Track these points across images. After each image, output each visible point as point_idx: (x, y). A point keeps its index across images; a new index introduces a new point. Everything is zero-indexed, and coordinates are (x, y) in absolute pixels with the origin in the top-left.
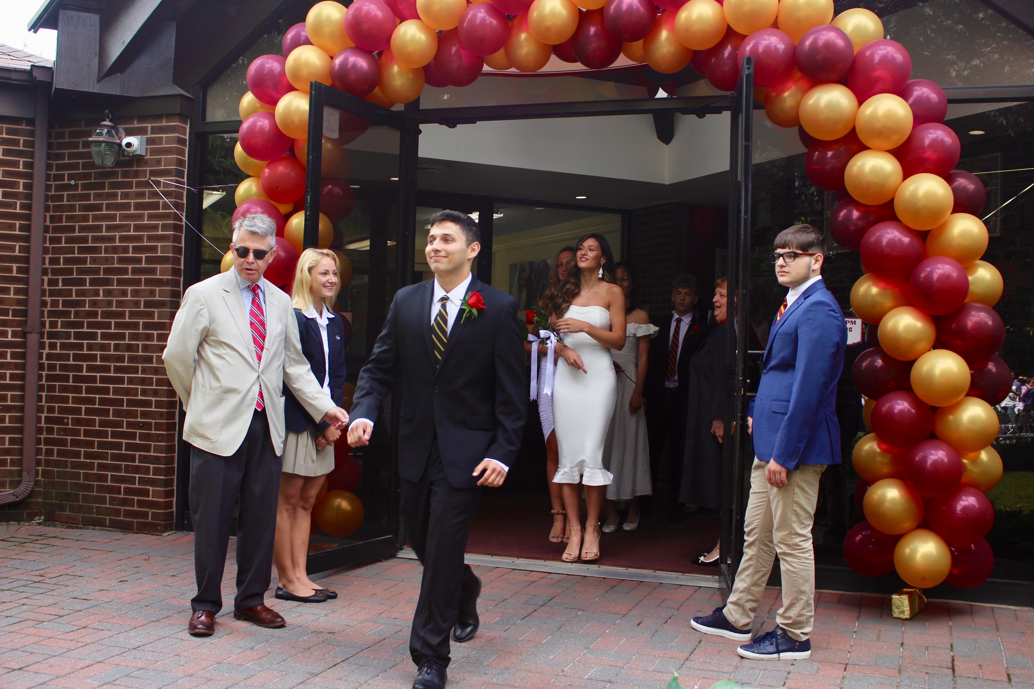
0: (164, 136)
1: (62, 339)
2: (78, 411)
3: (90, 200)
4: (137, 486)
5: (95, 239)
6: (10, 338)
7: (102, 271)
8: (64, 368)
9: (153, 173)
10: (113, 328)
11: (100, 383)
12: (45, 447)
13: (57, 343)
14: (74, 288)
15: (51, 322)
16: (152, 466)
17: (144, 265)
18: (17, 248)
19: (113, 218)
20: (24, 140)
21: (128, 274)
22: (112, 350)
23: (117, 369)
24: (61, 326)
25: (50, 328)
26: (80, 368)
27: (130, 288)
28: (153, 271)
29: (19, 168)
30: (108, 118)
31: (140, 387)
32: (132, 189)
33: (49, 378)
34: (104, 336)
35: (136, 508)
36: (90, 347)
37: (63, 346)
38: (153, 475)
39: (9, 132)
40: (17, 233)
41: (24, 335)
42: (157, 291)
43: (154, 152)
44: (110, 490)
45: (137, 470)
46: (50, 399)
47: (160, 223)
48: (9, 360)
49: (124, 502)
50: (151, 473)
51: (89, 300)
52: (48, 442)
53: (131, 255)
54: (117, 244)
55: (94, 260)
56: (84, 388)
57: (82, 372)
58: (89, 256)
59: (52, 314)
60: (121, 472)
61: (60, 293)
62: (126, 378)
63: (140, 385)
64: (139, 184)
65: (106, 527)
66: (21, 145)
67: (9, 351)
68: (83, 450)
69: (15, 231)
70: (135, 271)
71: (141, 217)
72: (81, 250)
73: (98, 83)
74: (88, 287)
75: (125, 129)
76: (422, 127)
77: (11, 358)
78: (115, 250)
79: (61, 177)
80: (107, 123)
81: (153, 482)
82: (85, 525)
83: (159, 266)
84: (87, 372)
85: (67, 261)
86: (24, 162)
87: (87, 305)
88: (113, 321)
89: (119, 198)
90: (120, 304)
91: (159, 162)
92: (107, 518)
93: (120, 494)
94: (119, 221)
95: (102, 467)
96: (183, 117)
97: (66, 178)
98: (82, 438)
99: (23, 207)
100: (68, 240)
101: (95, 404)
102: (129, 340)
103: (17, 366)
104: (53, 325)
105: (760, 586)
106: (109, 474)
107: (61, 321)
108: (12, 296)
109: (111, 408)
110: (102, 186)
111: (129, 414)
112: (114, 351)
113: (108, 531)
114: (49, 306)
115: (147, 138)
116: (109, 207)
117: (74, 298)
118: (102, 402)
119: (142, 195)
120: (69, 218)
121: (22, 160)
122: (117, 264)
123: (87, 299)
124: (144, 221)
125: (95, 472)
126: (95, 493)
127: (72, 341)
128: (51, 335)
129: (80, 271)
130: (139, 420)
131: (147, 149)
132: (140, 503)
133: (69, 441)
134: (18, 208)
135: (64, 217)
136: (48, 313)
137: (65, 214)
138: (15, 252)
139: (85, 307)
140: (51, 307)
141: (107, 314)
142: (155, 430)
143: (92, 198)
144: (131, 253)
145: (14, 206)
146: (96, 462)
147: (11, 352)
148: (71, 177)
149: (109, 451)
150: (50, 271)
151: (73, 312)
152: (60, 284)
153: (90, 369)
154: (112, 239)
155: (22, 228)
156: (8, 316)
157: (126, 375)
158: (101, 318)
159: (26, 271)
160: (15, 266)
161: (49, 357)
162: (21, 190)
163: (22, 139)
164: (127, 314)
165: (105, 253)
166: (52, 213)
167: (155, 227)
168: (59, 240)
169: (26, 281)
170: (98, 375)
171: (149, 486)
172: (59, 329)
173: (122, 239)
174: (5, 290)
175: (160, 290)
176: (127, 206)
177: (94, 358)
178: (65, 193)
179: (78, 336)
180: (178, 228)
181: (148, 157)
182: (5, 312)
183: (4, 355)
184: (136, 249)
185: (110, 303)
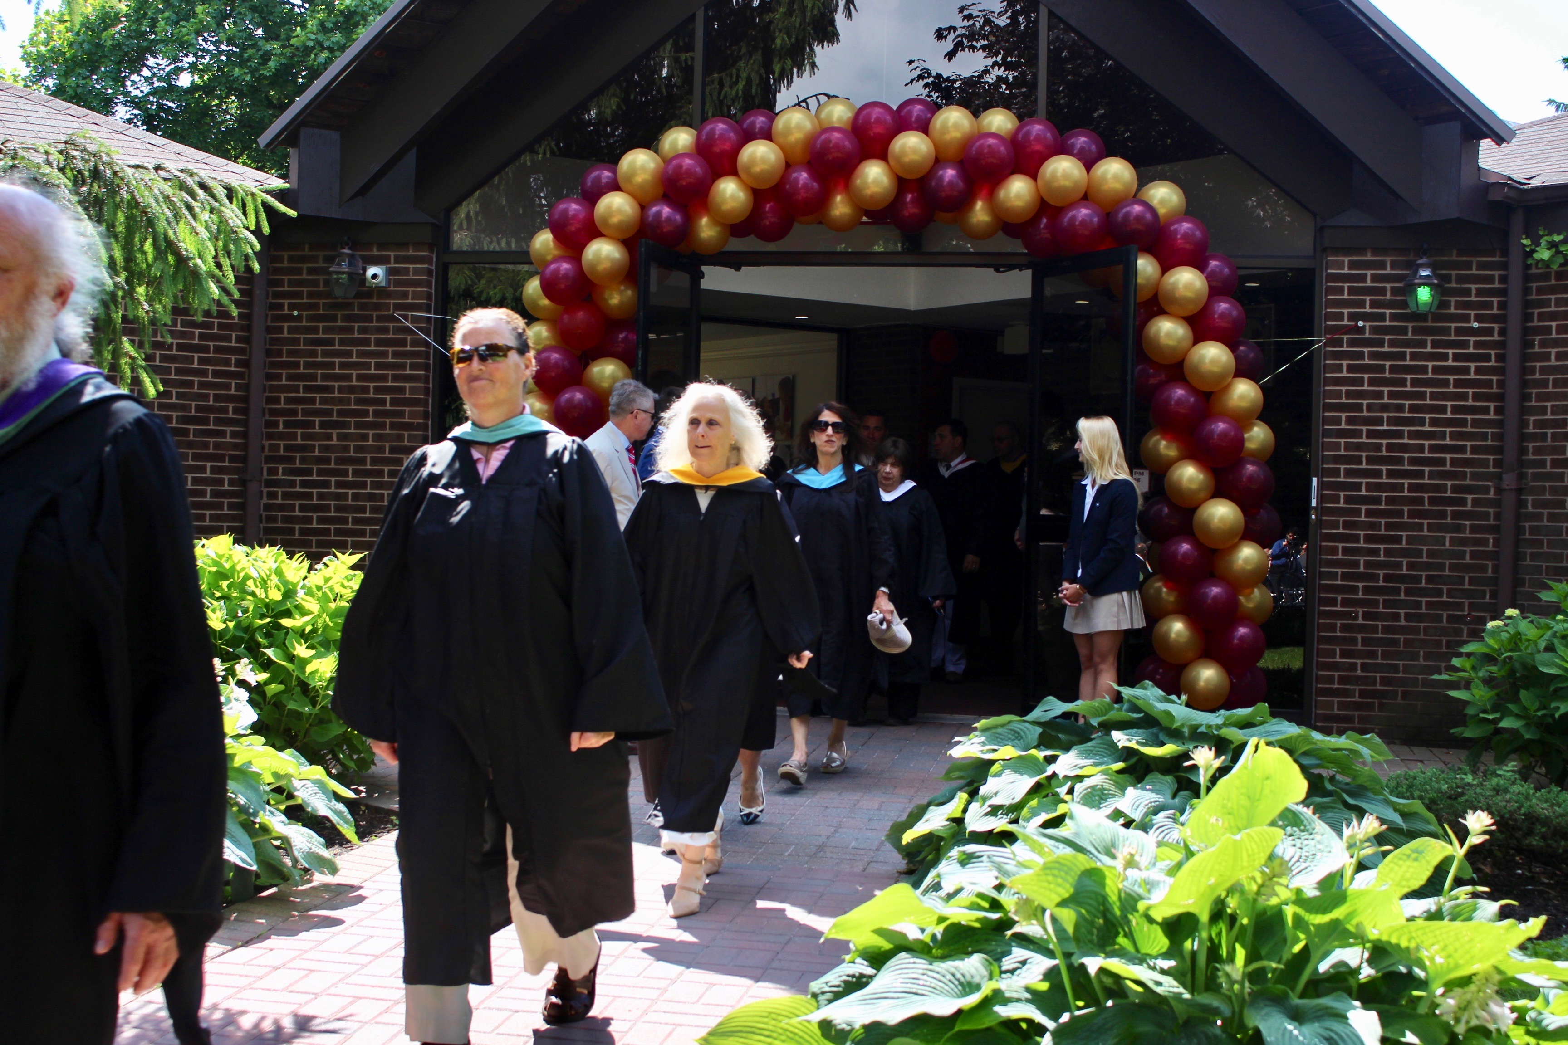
0: (411, 266)
1: (285, 487)
3: (318, 334)
5: (326, 377)
6: (226, 487)
7: (335, 412)
9: (397, 307)
10: (350, 476)
13: (277, 492)
14: (299, 431)
15: (269, 469)
17: (388, 407)
18: (233, 386)
19: (349, 354)
21: (368, 417)
22: (350, 500)
23: (356, 521)
24: (282, 472)
25: (268, 474)
26: (309, 520)
27: (371, 432)
28: (401, 414)
30: (347, 244)
32: (372, 323)
34: (339, 485)
36: (321, 497)
37: (286, 496)
40: (233, 369)
41: (243, 483)
42: (406, 436)
43: (398, 283)
47: (408, 361)
48: (226, 511)
51: (319, 445)
53: (372, 395)
54: (354, 383)
55: (324, 401)
58: (318, 395)
59: (270, 459)
61: (281, 436)
62: (368, 530)
64: (380, 319)
67: (226, 501)
69: (231, 367)
70: (377, 414)
71: (384, 354)
72: (307, 389)
73: (340, 207)
74: (317, 430)
75: (363, 257)
76: (704, 268)
77: (228, 510)
79: (281, 307)
80: (346, 251)
83: (407, 409)
85: (288, 400)
87: (317, 450)
88: (350, 468)
89: (356, 332)
90: (359, 449)
91: (405, 295)
94: (356, 358)
96: (431, 247)
97: (286, 307)
99: (239, 339)
100: (290, 378)
102: (371, 489)
103: (234, 518)
104: (272, 471)
107: (283, 468)
108: (228, 440)
110: (334, 318)
112: (352, 501)
114: (266, 450)
115: (390, 268)
116: (342, 342)
117: (299, 441)
119: (385, 330)
120: (291, 353)
122: (355, 405)
123: (317, 443)
124: (388, 359)
127: (298, 489)
129: (306, 413)
131: (390, 280)
134: (234, 341)
135: (284, 352)
136: (266, 458)
137: (285, 348)
138: (231, 390)
139: (314, 452)
140: (270, 451)
141: (340, 461)
143: (321, 331)
144: (371, 393)
145: (228, 338)
147: (228, 502)
148: (292, 307)
150: (267, 412)
151: (298, 458)
152: (281, 426)
153: (321, 520)
154: (348, 377)
155: (238, 363)
156: (225, 462)
158: (335, 465)
159: (245, 411)
160: (231, 406)
161: (268, 507)
162: (236, 320)
164: (368, 460)
165: (339, 393)
166: (268, 347)
167: (403, 366)
169: (245, 423)
170: (332, 527)
172: (280, 477)
173: (360, 378)
174: (222, 434)
175: (409, 435)
176: (367, 342)
177: (327, 508)
178: (286, 325)
179: (304, 484)
180: (426, 367)
181: (392, 288)
182: (221, 458)
183: (220, 506)
184: (378, 390)
185: (346, 449)
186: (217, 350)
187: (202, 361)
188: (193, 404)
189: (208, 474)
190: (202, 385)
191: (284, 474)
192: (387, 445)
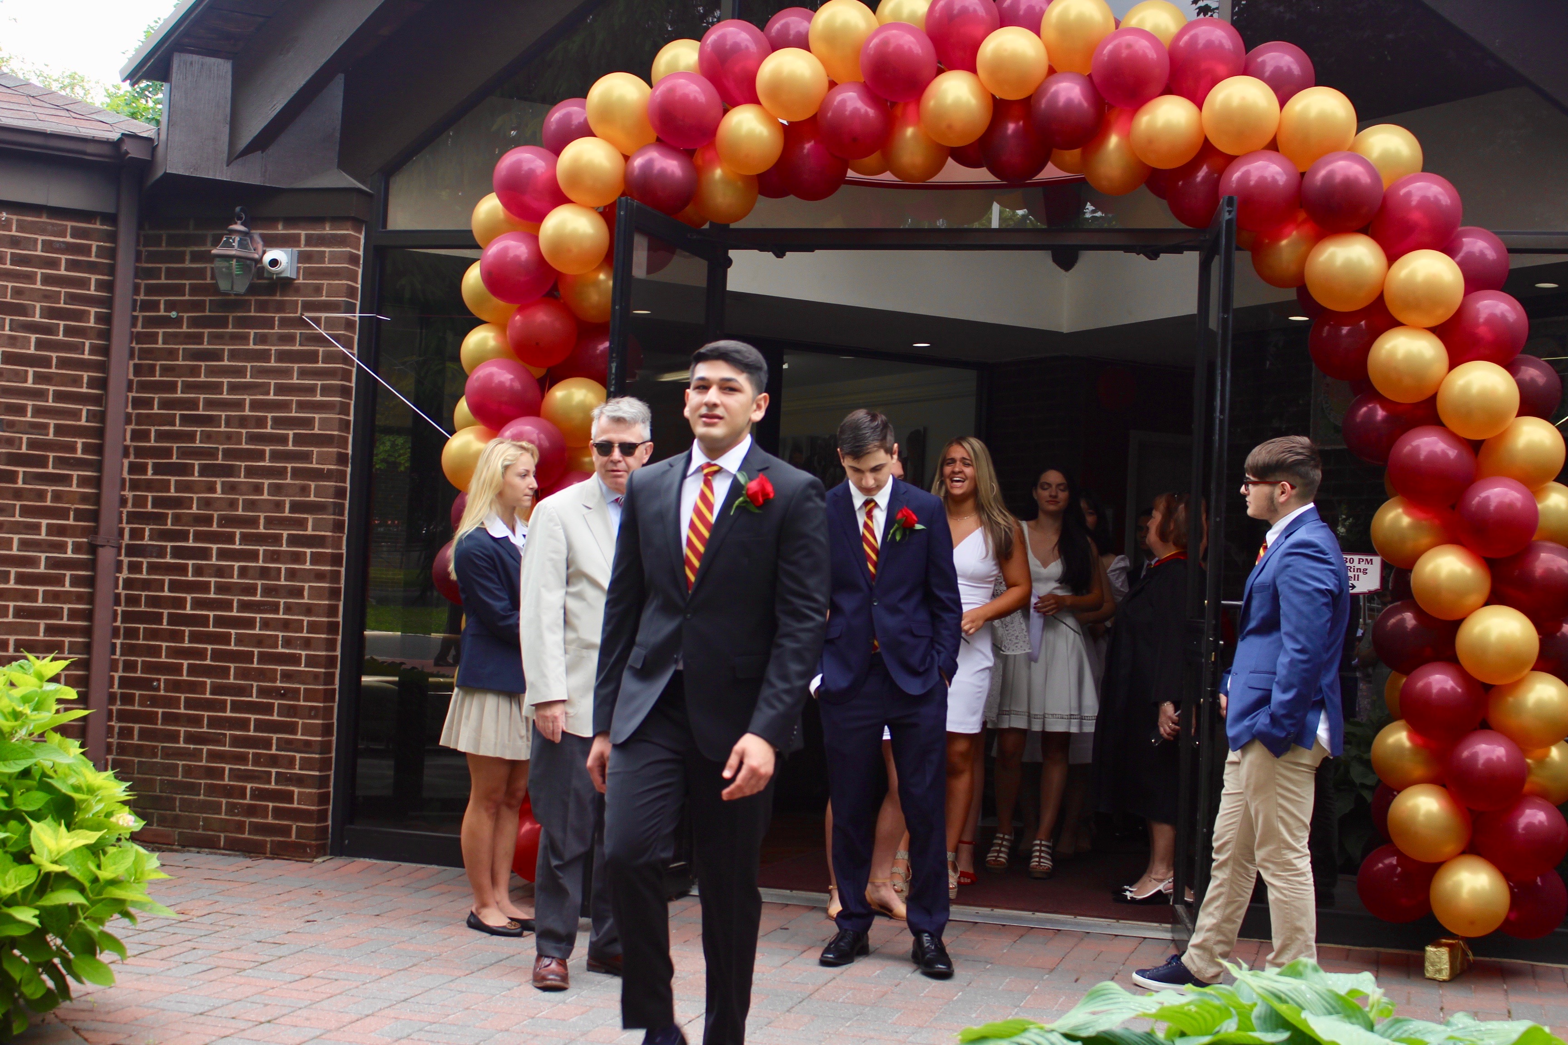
0: (327, 250)
1: (152, 557)
2: (177, 669)
3: (202, 344)
4: (273, 786)
5: (209, 404)
6: (69, 554)
7: (220, 453)
8: (154, 601)
9: (308, 306)
10: (238, 542)
11: (214, 627)
12: (119, 725)
13: (142, 563)
14: (173, 479)
15: (132, 531)
16: (298, 756)
17: (290, 447)
18: (84, 413)
19: (241, 372)
20: (98, 246)
21: (264, 461)
22: (235, 576)
23: (244, 606)
24: (149, 536)
25: (132, 537)
26: (181, 603)
27: (267, 482)
28: (306, 457)
29: (89, 290)
30: (240, 218)
31: (281, 634)
32: (273, 329)
33: (127, 616)
34: (223, 554)
35: (270, 820)
36: (198, 571)
37: (153, 568)
38: (300, 769)
39: (76, 233)
40: (84, 390)
41: (93, 549)
42: (313, 487)
43: (310, 274)
44: (228, 792)
45: (274, 761)
46: (128, 650)
47: (319, 383)
48: (67, 588)
49: (251, 811)
50: (297, 767)
51: (198, 498)
52: (123, 716)
53: (269, 430)
54: (247, 413)
55: (207, 437)
56: (187, 634)
57: (185, 608)
58: (199, 429)
59: (133, 517)
60: (247, 765)
61: (149, 485)
62: (258, 620)
63: (281, 631)
64: (284, 322)
65: (219, 849)
66: (93, 254)
67: (68, 573)
68: (182, 729)
69: (82, 387)
70: (275, 456)
71: (287, 373)
72: (185, 420)
73: (228, 165)
74: (196, 477)
75: (263, 237)
76: (732, 253)
77: (71, 585)
78: (243, 422)
79: (155, 306)
80: (238, 227)
81: (300, 781)
82: (184, 846)
83: (315, 450)
84: (192, 609)
85: (160, 436)
86: (97, 280)
87: (195, 506)
88: (238, 532)
89: (251, 342)
90: (250, 505)
91: (318, 290)
92: (222, 835)
93: (245, 798)
94: (251, 377)
95: (214, 756)
96: (357, 222)
97: (162, 306)
98: (182, 711)
99: (94, 350)
100: (164, 404)
101: (206, 659)
102: (264, 561)
103: (79, 598)
104: (136, 534)
105: (1234, 922)
106: (227, 767)
107: (150, 529)
108: (74, 488)
109: (232, 665)
110: (223, 323)
111: (261, 675)
112: (239, 578)
113: (223, 855)
114: (130, 504)
115: (300, 253)
116: (233, 355)
117: (173, 493)
118: (216, 655)
119: (290, 339)
120: (166, 370)
121: (94, 278)
122: (246, 443)
123: (195, 496)
124: (292, 379)
125: (204, 763)
126: (202, 797)
127: (168, 560)
128: (132, 551)
129: (183, 453)
130: (278, 684)
131: (298, 268)
132: (279, 813)
133: (160, 715)
134: (87, 352)
135: (158, 368)
136: (127, 516)
137: (159, 363)
138: (80, 420)
139: (191, 508)
140: (134, 506)
141: (226, 521)
142: (304, 701)
143: (206, 340)
144: (269, 427)
145: (79, 348)
146: (205, 748)
147: (71, 575)
148: (170, 306)
149: (228, 733)
150: (132, 451)
151: (170, 516)
152: (150, 471)
153: (197, 604)
154: (239, 405)
155: (92, 383)
156: (68, 519)
157: (258, 616)
158: (218, 526)
159: (99, 449)
160: (80, 442)
161: (129, 584)
162: (92, 323)
163: (94, 244)
164: (262, 521)
165: (227, 426)
166: (136, 361)
167: (311, 390)
168: (148, 403)
169: (98, 466)
170: (211, 614)
171: (293, 786)
172: (146, 541)
173: (255, 405)
174: (65, 480)
175: (316, 487)
176: (264, 356)
177: (205, 587)
178: (161, 331)
179: (177, 552)
180: (345, 391)
181: (301, 281)
182: (63, 514)
183: (60, 581)
184: (277, 422)
185: (233, 504)
186: (63, 363)
187: (38, 378)
188: (25, 437)
189: (43, 536)
190: (38, 411)
191: (151, 539)
192: (288, 500)
